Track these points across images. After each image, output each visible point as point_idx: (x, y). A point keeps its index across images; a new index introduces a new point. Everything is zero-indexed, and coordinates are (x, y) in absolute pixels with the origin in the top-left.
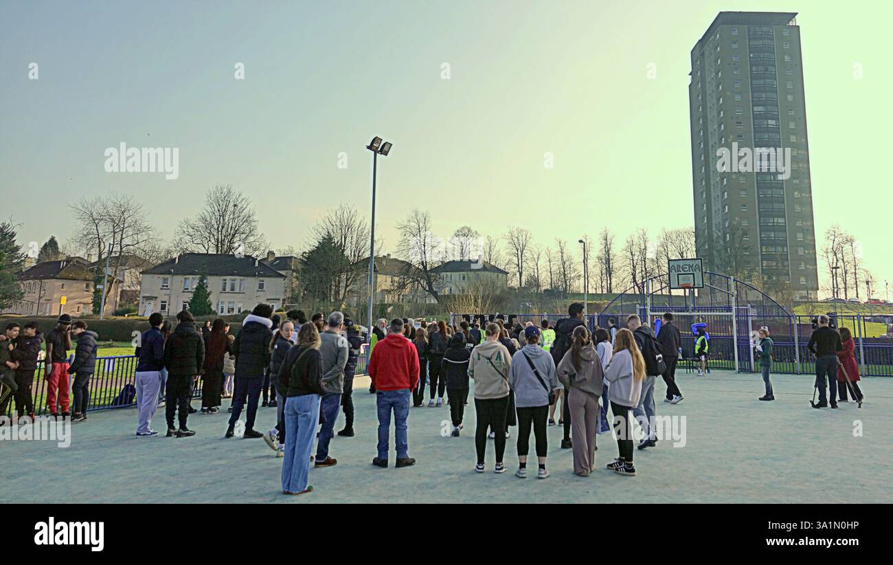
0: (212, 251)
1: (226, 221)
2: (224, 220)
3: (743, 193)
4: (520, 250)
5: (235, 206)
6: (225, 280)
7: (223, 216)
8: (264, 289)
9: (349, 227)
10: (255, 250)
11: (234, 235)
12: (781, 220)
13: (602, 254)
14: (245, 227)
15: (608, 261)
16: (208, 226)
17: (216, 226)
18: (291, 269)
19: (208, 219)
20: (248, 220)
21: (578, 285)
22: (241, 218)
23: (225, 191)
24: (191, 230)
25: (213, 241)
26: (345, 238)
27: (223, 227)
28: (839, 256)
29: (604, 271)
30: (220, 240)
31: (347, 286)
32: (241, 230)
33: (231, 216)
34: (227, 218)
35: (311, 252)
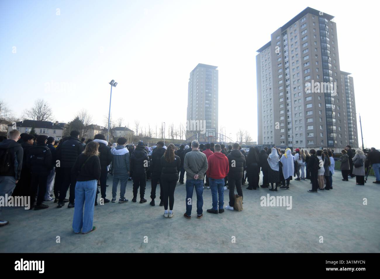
0: (36, 119)
1: (42, 110)
2: (40, 110)
3: (201, 113)
4: (137, 126)
5: (45, 105)
6: (41, 129)
7: (40, 108)
8: (56, 133)
9: (85, 114)
10: (52, 120)
11: (44, 115)
12: (210, 121)
13: (161, 128)
14: (48, 113)
15: (162, 129)
16: (35, 112)
17: (37, 112)
18: (64, 127)
19: (35, 109)
20: (49, 110)
21: (153, 136)
22: (47, 109)
23: (41, 100)
24: (28, 112)
25: (36, 116)
26: (84, 118)
27: (40, 112)
28: (222, 131)
29: (161, 132)
30: (39, 116)
31: (84, 133)
32: (47, 114)
33: (43, 109)
34: (42, 109)
35: (72, 122)
